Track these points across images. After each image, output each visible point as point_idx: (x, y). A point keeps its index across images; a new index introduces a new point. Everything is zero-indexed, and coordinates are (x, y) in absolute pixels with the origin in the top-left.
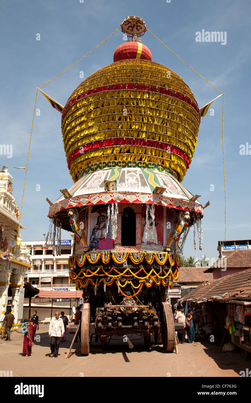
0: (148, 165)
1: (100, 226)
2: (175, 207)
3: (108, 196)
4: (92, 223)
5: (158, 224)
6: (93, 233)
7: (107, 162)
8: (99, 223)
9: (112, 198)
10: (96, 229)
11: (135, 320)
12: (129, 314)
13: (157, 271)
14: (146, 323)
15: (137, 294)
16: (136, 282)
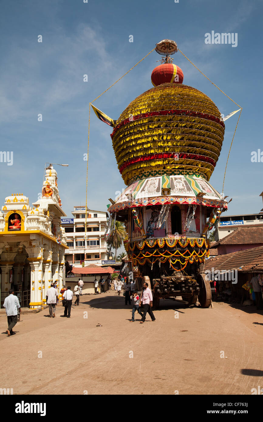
0: (189, 173)
1: (154, 220)
2: (211, 206)
3: (164, 199)
4: (147, 218)
5: (196, 217)
6: (149, 224)
7: (157, 170)
8: (153, 217)
9: (167, 200)
10: (151, 222)
11: (183, 287)
12: (179, 283)
13: (197, 252)
14: (191, 288)
15: (184, 268)
16: (183, 260)
